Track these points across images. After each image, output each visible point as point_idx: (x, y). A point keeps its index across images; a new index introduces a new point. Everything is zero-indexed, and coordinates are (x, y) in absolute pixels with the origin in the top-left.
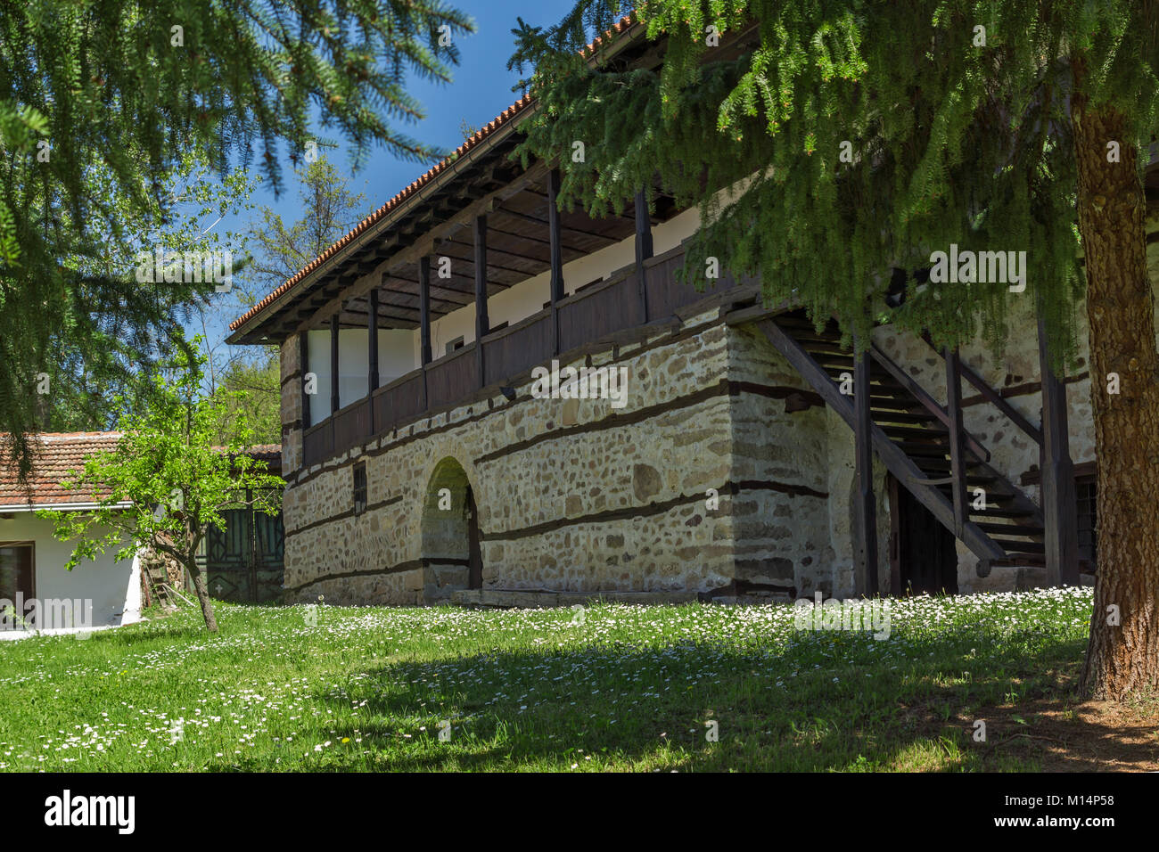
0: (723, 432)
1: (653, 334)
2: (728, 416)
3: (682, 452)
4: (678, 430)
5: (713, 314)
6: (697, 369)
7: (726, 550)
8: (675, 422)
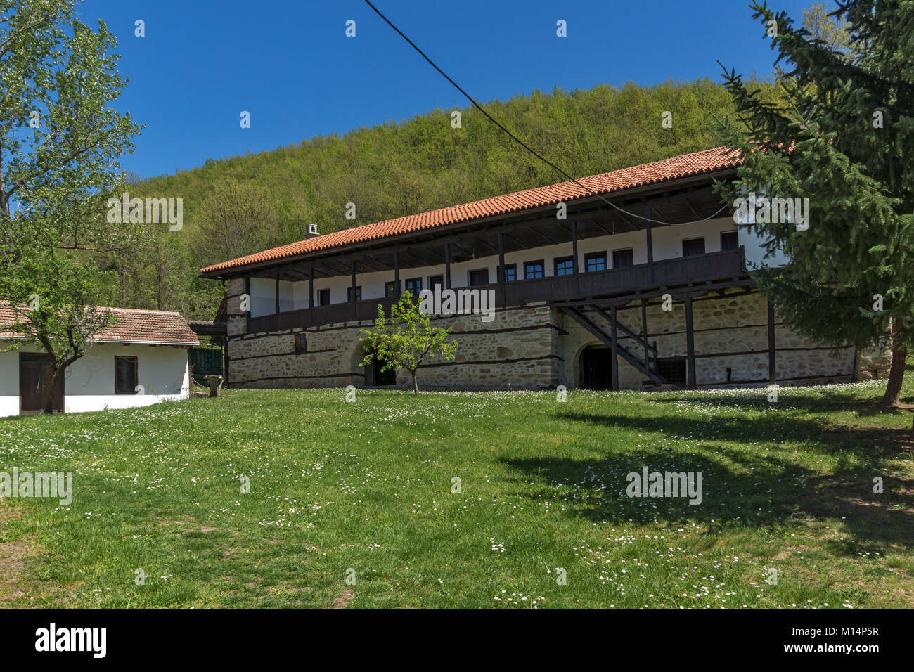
0: (547, 340)
1: (509, 306)
2: (550, 335)
3: (525, 344)
4: (524, 337)
5: (544, 303)
6: (535, 319)
7: (548, 376)
8: (521, 335)
